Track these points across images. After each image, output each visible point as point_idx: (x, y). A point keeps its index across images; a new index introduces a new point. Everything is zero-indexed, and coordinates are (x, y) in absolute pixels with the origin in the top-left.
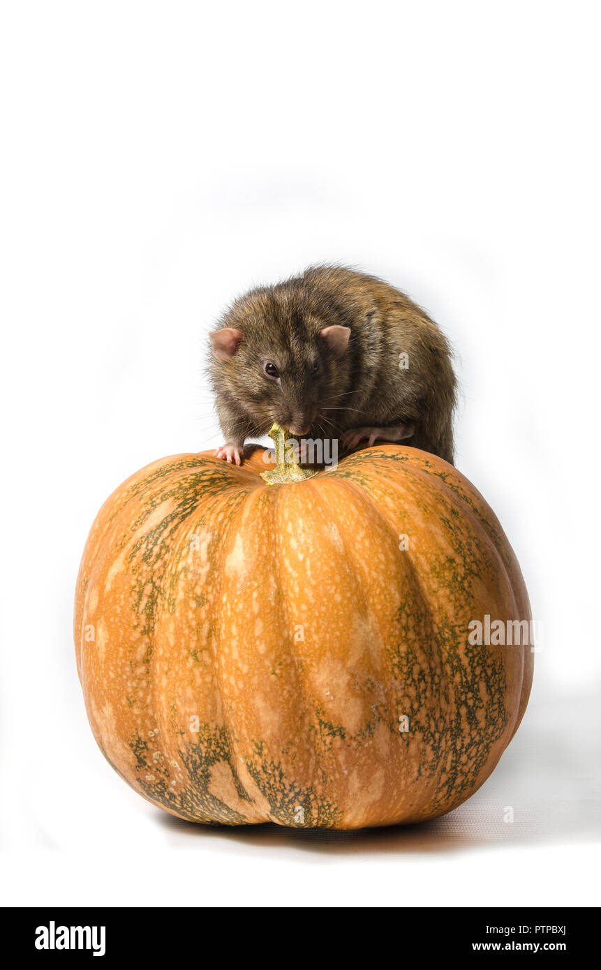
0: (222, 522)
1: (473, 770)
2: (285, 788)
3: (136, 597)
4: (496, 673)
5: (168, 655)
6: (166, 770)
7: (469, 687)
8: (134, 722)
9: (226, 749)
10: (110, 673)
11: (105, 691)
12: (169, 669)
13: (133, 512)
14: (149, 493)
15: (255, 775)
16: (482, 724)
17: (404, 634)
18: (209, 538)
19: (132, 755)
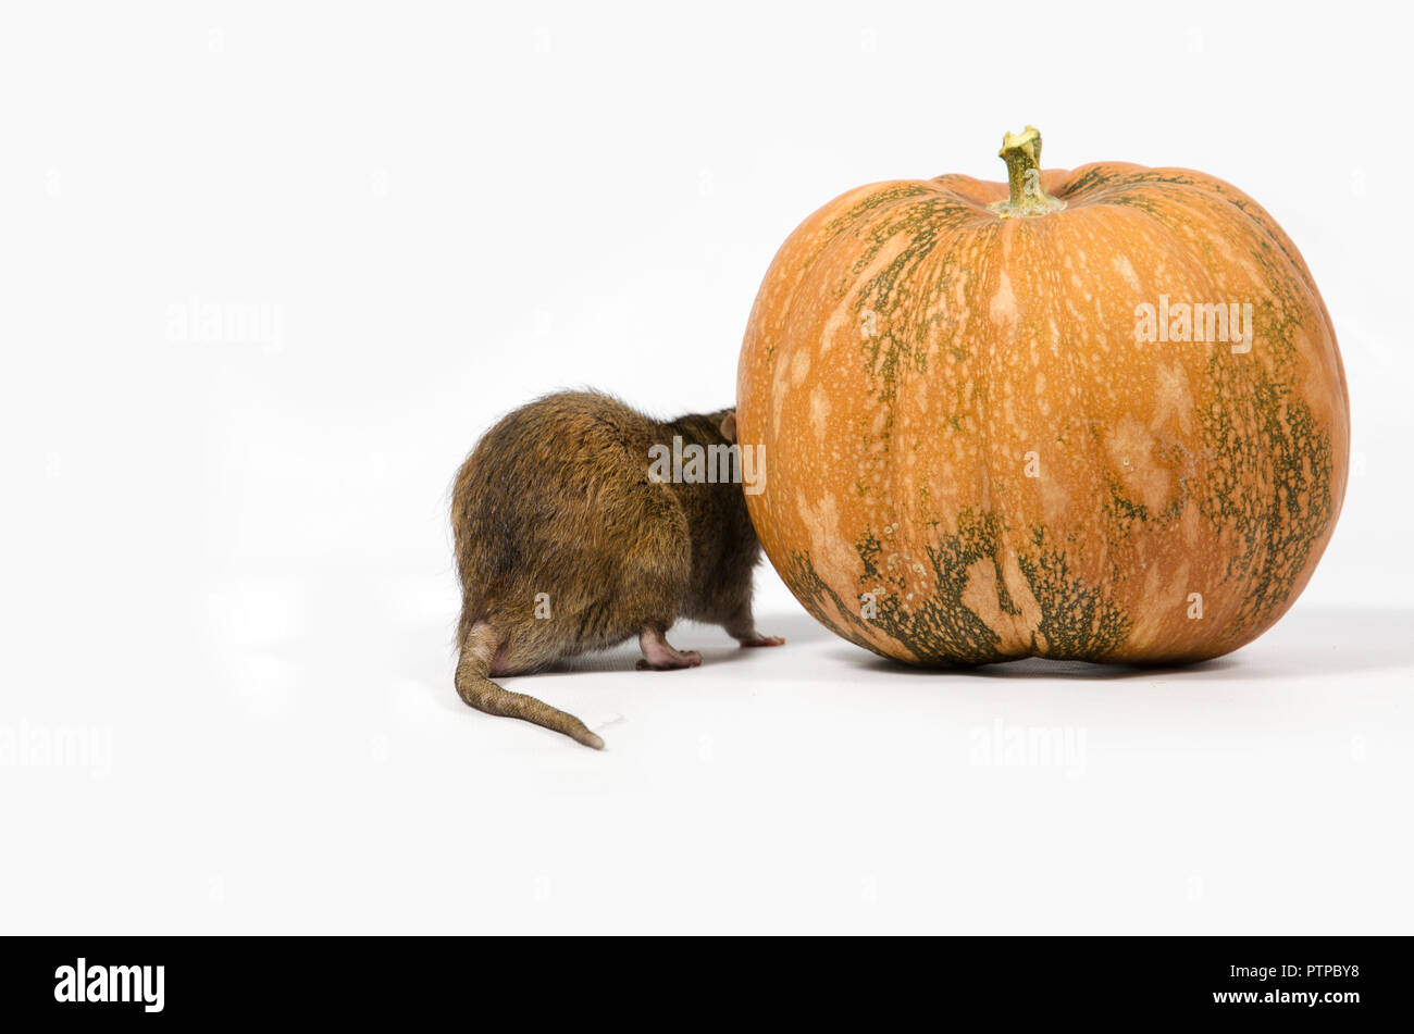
0: (977, 258)
1: (1288, 576)
2: (1067, 588)
3: (870, 355)
4: (1321, 448)
5: (918, 424)
6: (902, 579)
7: (1291, 463)
8: (866, 516)
9: (992, 541)
10: (834, 454)
11: (824, 479)
12: (919, 443)
13: (851, 251)
14: (867, 227)
15: (1027, 571)
16: (1304, 513)
17: (1217, 391)
18: (964, 278)
19: (859, 560)
